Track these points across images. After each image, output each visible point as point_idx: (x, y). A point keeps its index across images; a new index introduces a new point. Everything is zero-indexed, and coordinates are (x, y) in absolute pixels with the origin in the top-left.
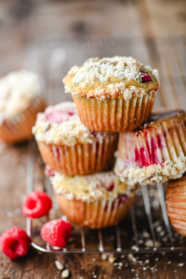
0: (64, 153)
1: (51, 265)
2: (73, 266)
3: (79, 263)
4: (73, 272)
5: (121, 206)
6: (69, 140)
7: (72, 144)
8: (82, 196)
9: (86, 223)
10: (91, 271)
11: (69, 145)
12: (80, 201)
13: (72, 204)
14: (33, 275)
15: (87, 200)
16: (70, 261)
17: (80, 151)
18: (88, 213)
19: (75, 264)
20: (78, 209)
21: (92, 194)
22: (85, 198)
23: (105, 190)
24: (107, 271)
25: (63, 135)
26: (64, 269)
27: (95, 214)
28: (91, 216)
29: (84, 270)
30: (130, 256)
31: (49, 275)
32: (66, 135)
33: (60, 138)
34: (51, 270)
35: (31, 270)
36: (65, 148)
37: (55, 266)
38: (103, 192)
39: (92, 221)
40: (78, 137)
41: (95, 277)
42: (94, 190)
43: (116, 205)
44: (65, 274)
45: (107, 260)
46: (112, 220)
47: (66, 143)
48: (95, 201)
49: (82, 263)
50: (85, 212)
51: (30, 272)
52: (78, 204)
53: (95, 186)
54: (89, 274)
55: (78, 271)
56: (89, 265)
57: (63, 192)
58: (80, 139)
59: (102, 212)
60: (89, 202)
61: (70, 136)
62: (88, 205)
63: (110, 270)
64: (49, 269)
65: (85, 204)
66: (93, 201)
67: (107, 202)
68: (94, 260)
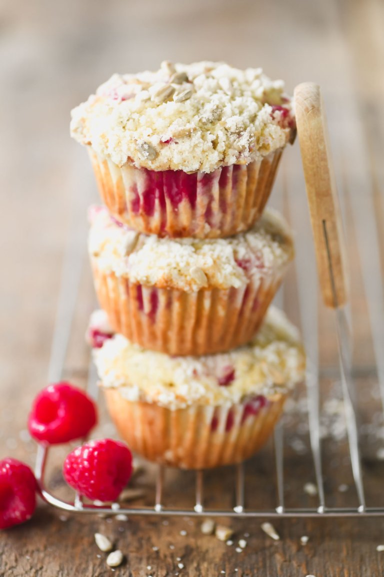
0: (169, 305)
1: (86, 541)
2: (135, 544)
3: (149, 539)
4: (132, 556)
5: (250, 420)
6: (188, 278)
7: (195, 288)
8: (159, 393)
9: (169, 455)
10: (173, 556)
11: (186, 289)
12: (154, 405)
13: (138, 412)
14: (42, 561)
15: (170, 403)
16: (128, 534)
17: (207, 303)
18: (174, 433)
19: (140, 540)
20: (151, 423)
21: (182, 390)
22: (165, 398)
23: (212, 383)
24: (210, 555)
25: (174, 265)
26: (113, 549)
27: (188, 436)
28: (180, 440)
29: (157, 552)
30: (267, 527)
31: (77, 562)
32: (182, 265)
33: (166, 271)
34: (84, 551)
35: (38, 550)
36: (176, 294)
37: (93, 543)
38: (207, 388)
39: (181, 452)
40: (210, 273)
41: (181, 566)
42: (186, 381)
43: (238, 418)
44: (114, 559)
45: (213, 533)
46: (229, 452)
47: (180, 283)
48: (188, 407)
49: (154, 540)
50: (166, 431)
51: (35, 555)
52: (151, 413)
53: (190, 372)
54: (169, 560)
55: (145, 555)
56: (170, 544)
57: (116, 384)
58: (213, 276)
59: (205, 432)
60: (173, 408)
61: (192, 269)
62: (173, 415)
63: (217, 553)
64: (78, 549)
65: (166, 411)
66: (183, 406)
67: (217, 410)
68: (183, 533)
